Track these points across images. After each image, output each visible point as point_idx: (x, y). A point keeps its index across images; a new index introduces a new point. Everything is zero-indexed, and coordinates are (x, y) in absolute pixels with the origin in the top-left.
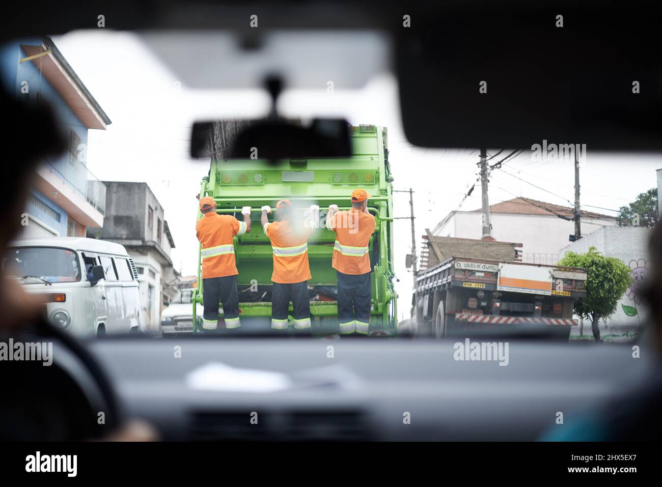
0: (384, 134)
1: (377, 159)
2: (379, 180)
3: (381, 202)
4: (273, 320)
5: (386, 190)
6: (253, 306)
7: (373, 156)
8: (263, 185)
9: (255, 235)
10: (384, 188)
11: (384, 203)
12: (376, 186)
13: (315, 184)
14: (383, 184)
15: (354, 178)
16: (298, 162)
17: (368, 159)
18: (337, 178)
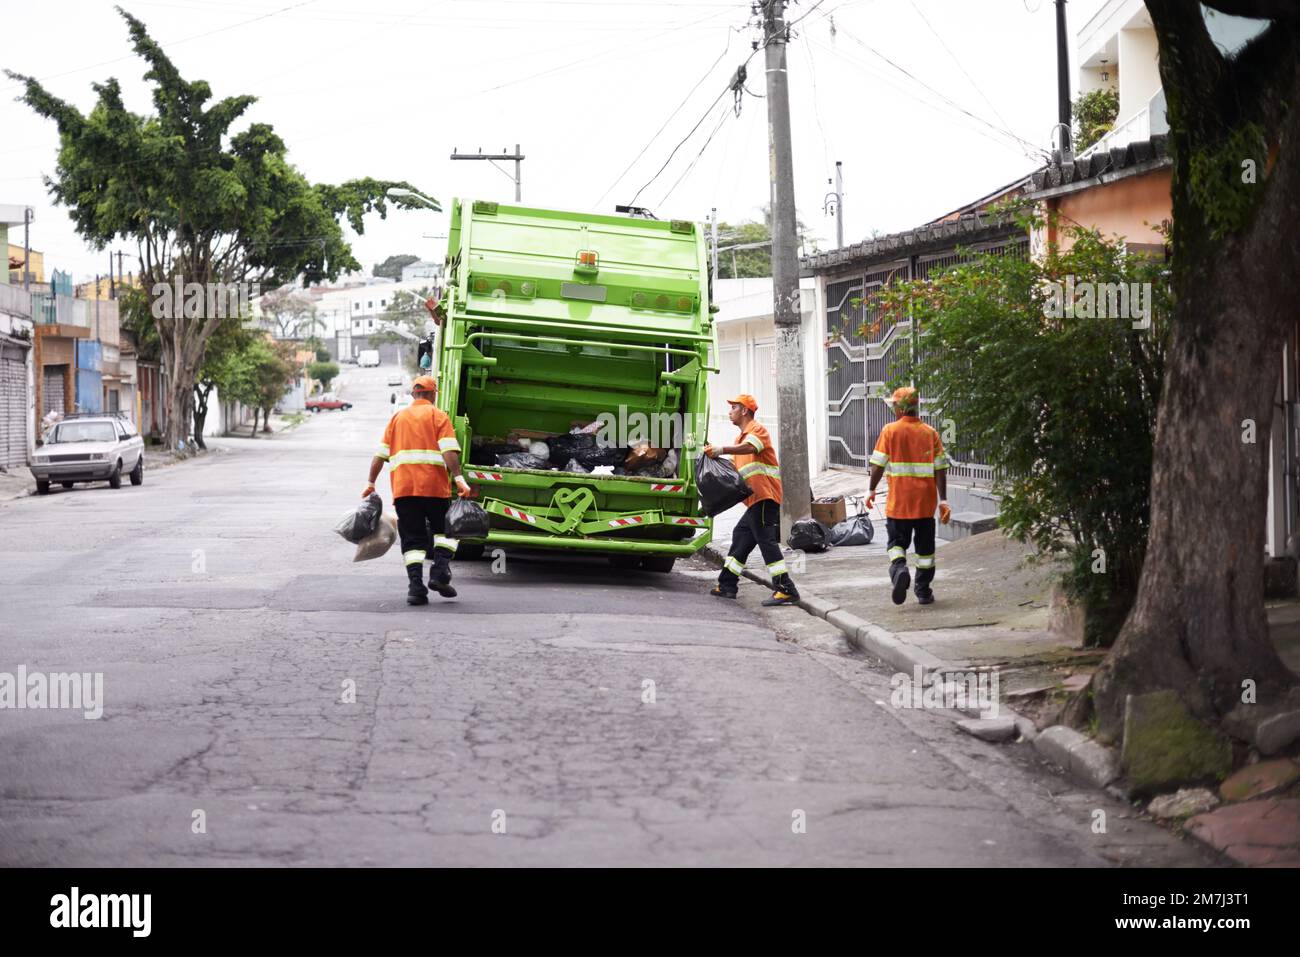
1: (697, 279)
2: (700, 308)
3: (703, 343)
5: (710, 327)
7: (692, 273)
8: (531, 299)
10: (707, 322)
11: (707, 345)
12: (696, 317)
13: (607, 306)
14: (705, 314)
15: (662, 302)
16: (587, 273)
17: (684, 276)
18: (641, 300)
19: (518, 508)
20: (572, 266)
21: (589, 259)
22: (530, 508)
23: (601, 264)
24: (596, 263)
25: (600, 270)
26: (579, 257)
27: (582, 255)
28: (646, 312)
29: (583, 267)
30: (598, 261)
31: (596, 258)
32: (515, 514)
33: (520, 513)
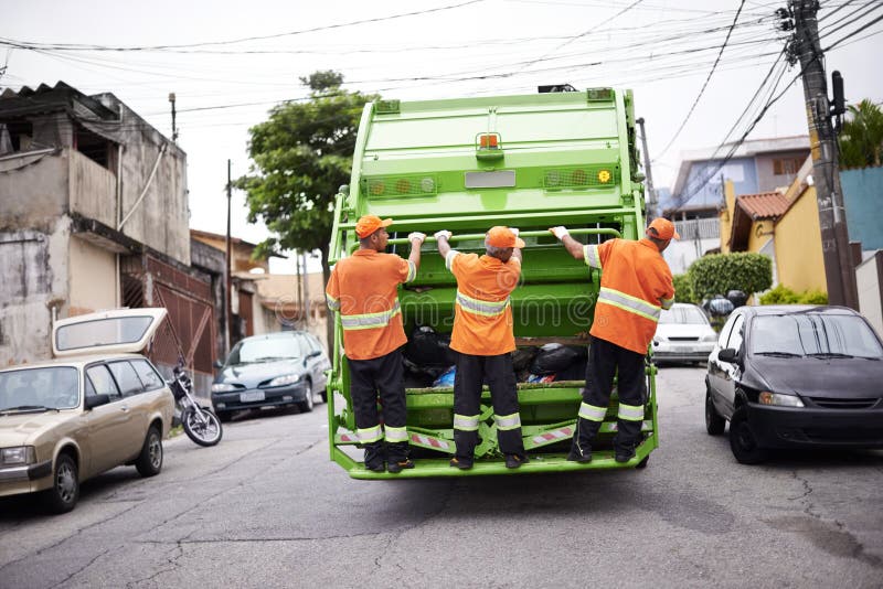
0: (627, 102)
1: (616, 146)
2: (620, 179)
3: (625, 217)
4: (456, 415)
5: (632, 197)
6: (423, 393)
7: (611, 141)
8: (435, 196)
9: (428, 274)
10: (629, 193)
11: (628, 218)
12: (617, 189)
13: (518, 191)
14: (627, 185)
15: (580, 178)
16: (491, 157)
17: (602, 145)
18: (553, 179)
19: (428, 434)
20: (472, 152)
21: (490, 142)
22: (441, 431)
23: (504, 147)
24: (499, 147)
25: (506, 152)
26: (479, 142)
27: (482, 138)
28: (563, 191)
29: (487, 153)
30: (501, 143)
31: (498, 141)
32: (424, 441)
33: (430, 440)
